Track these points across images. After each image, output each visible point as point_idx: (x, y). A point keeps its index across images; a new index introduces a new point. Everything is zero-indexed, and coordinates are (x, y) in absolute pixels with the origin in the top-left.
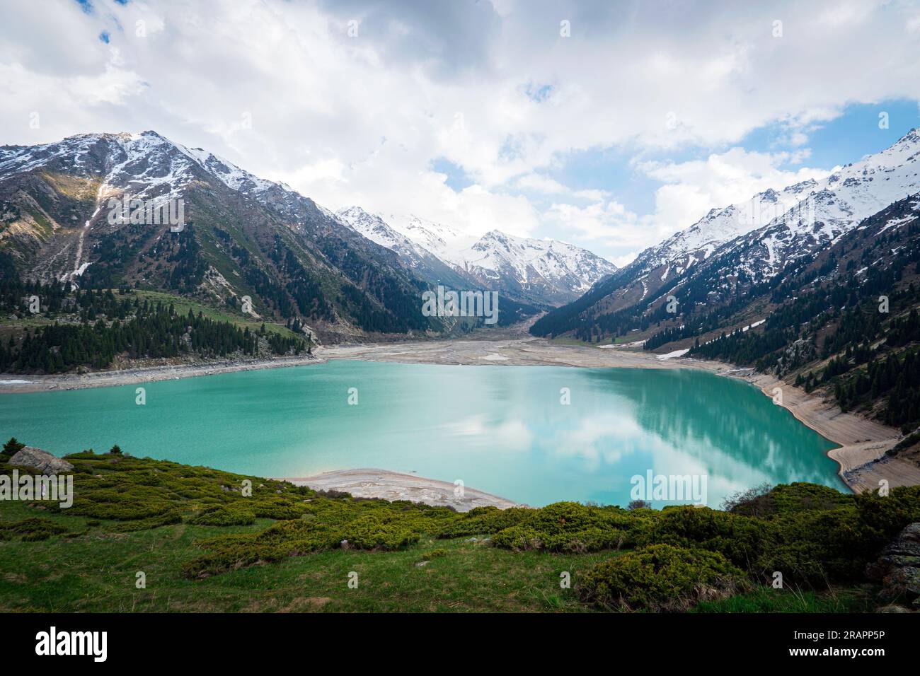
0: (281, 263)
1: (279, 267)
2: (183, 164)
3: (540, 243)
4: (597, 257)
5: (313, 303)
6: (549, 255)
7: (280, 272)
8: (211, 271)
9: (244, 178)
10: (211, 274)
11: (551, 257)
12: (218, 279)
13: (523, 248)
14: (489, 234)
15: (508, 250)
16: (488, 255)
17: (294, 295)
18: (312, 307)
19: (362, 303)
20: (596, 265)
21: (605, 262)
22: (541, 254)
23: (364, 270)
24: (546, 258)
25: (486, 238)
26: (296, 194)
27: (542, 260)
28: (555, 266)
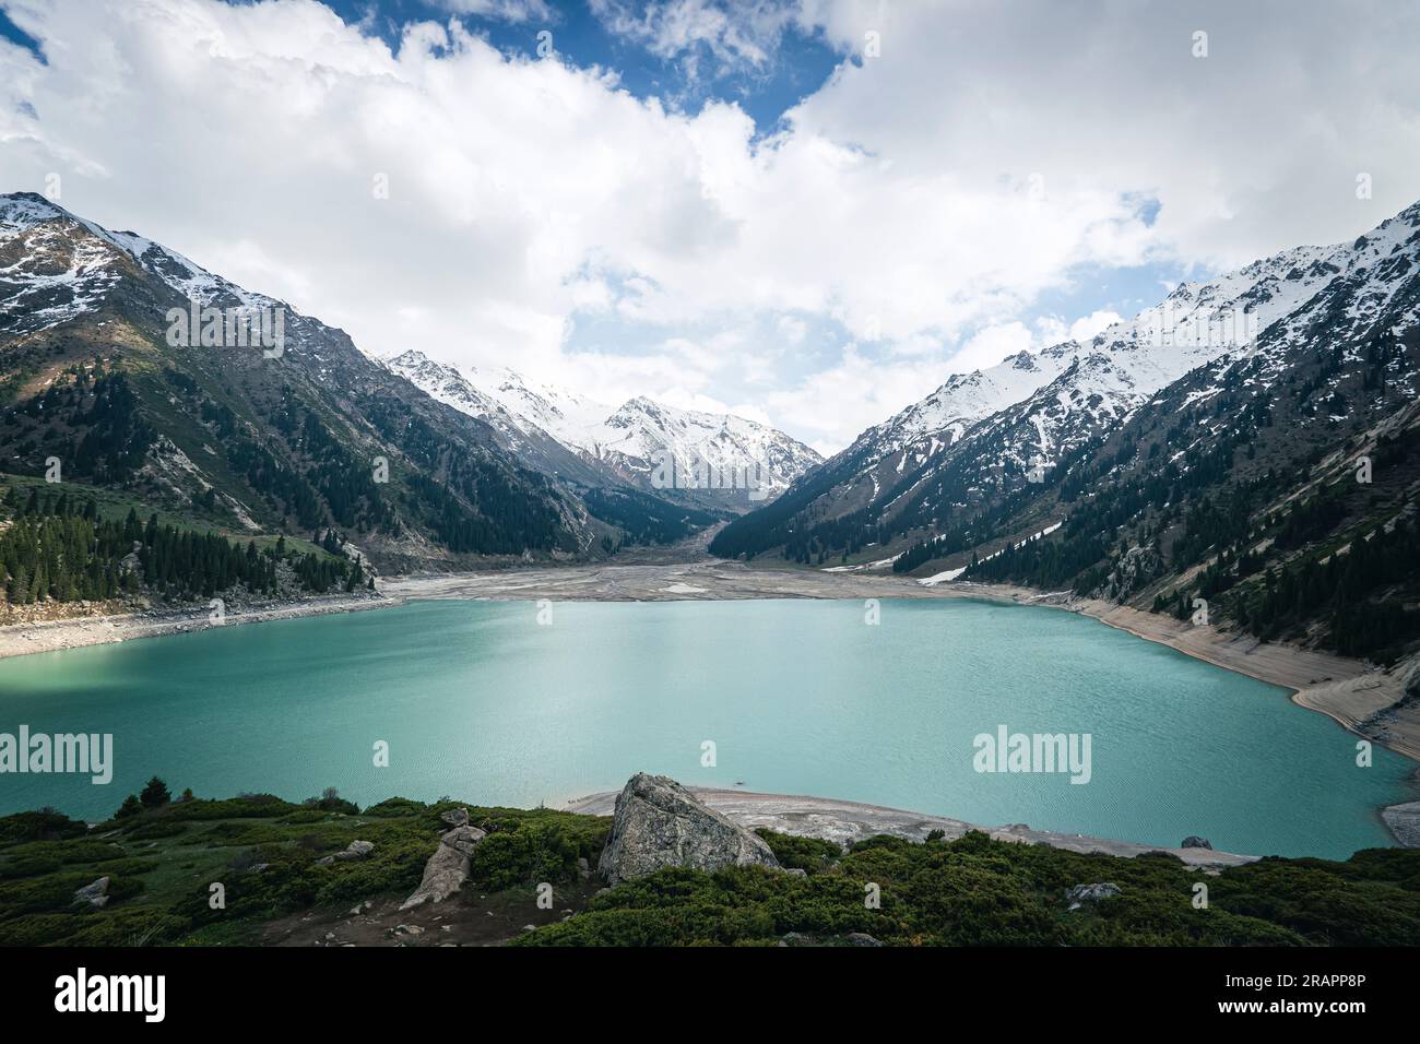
0: (295, 435)
1: (292, 442)
2: (100, 256)
3: (709, 418)
4: (792, 441)
5: (358, 504)
6: (723, 436)
7: (293, 450)
8: (162, 445)
9: (218, 289)
10: (162, 449)
11: (726, 439)
12: (176, 458)
13: (684, 425)
14: (632, 402)
15: (662, 428)
16: (631, 435)
17: (323, 489)
18: (358, 510)
19: (443, 506)
20: (791, 452)
21: (804, 448)
22: (711, 434)
23: (442, 451)
24: (719, 442)
25: (627, 409)
26: (315, 322)
27: (714, 444)
28: (733, 452)
